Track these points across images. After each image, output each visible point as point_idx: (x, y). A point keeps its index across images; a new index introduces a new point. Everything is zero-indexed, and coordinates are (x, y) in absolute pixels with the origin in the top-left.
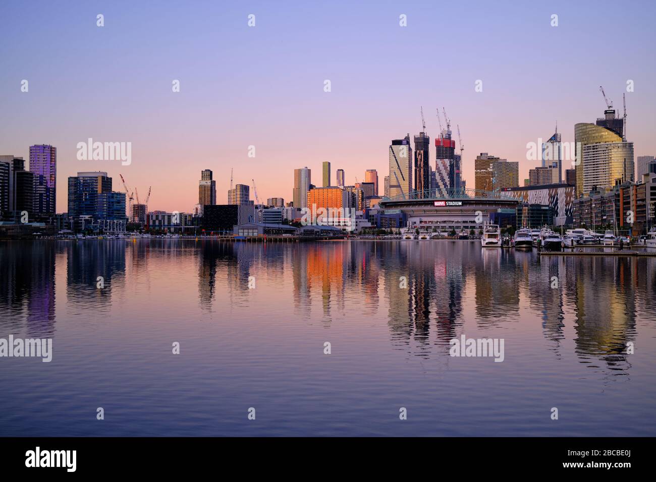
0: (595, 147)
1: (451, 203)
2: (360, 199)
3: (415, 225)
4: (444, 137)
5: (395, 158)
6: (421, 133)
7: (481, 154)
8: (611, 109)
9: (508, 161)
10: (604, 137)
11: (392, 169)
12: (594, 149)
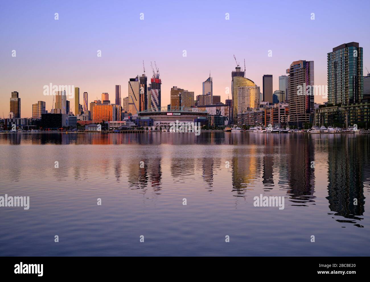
0: (243, 88)
1: (175, 114)
2: (120, 111)
3: (158, 125)
4: (155, 77)
5: (132, 88)
6: (143, 75)
7: (174, 87)
8: (239, 66)
9: (188, 91)
10: (247, 83)
11: (130, 94)
12: (243, 89)
